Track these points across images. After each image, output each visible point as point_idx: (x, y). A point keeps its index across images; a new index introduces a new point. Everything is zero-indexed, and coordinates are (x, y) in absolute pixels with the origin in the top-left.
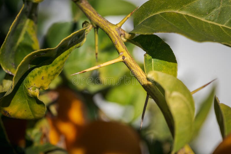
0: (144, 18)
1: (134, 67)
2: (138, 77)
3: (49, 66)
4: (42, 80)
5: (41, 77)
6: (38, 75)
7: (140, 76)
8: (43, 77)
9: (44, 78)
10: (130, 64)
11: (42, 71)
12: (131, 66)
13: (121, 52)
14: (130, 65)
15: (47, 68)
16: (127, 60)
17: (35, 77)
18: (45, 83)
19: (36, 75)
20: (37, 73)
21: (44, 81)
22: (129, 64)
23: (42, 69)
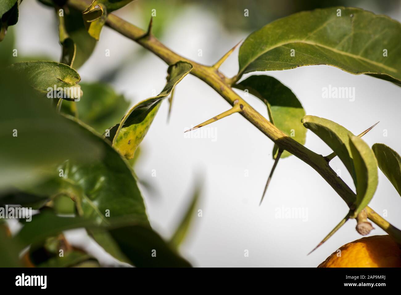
0: (258, 53)
1: (258, 118)
2: (267, 129)
3: (138, 125)
4: (129, 145)
5: (128, 141)
6: (123, 138)
7: (270, 128)
8: (129, 141)
9: (131, 142)
10: (252, 114)
11: (129, 133)
12: (254, 116)
13: (236, 100)
14: (251, 116)
15: (136, 127)
16: (246, 110)
17: (119, 141)
18: (131, 150)
19: (121, 138)
20: (123, 136)
21: (130, 146)
22: (250, 114)
23: (130, 129)
